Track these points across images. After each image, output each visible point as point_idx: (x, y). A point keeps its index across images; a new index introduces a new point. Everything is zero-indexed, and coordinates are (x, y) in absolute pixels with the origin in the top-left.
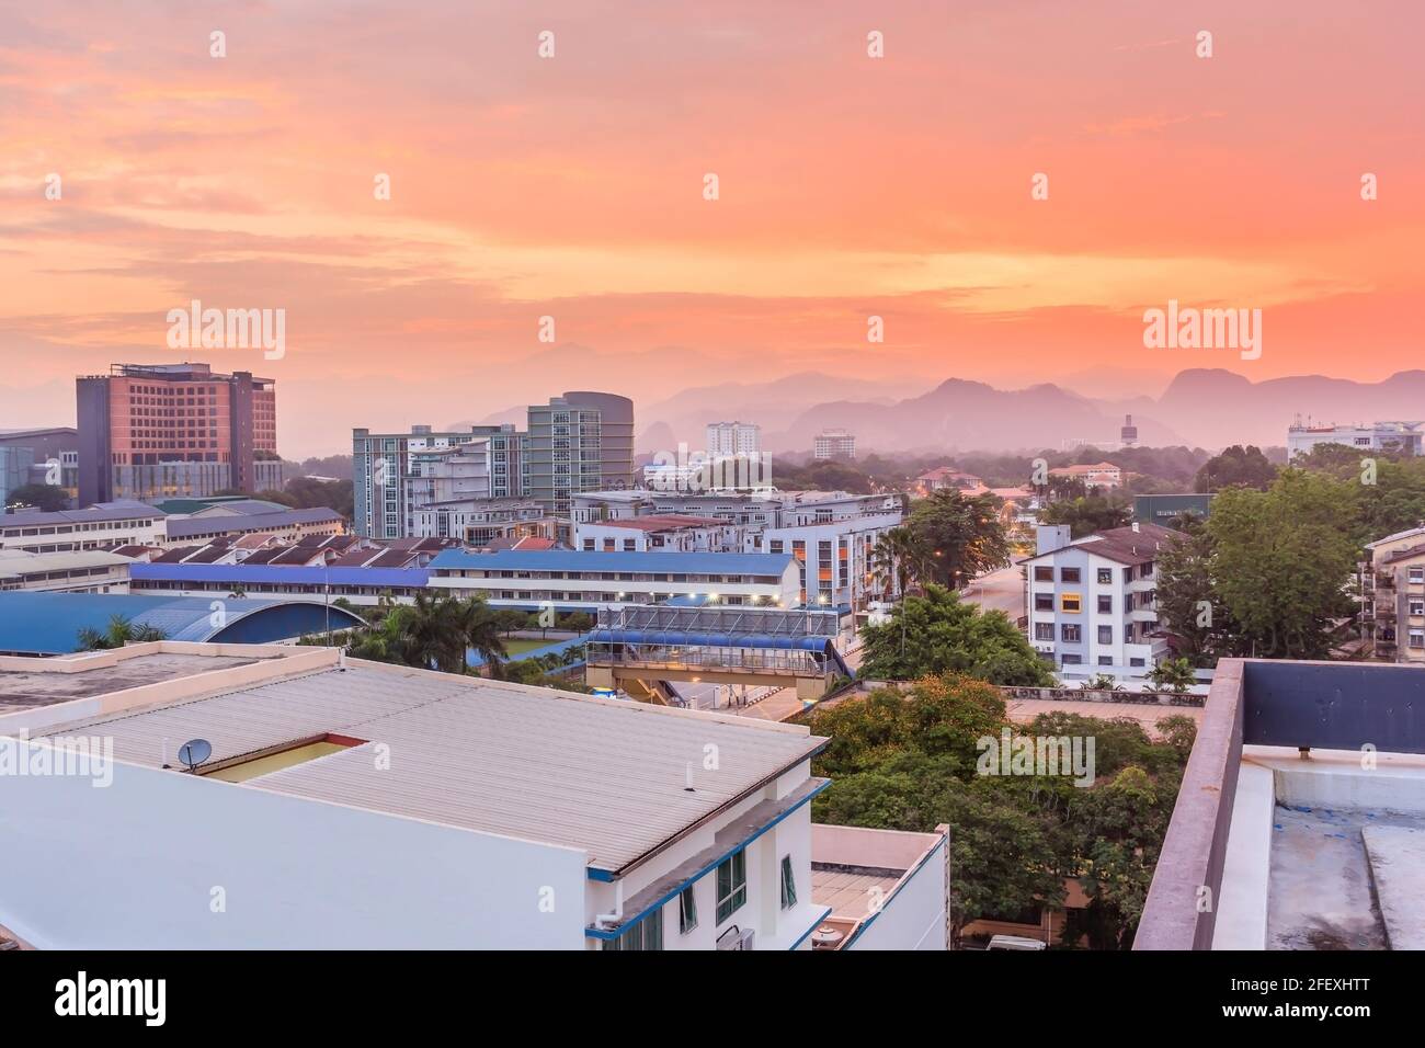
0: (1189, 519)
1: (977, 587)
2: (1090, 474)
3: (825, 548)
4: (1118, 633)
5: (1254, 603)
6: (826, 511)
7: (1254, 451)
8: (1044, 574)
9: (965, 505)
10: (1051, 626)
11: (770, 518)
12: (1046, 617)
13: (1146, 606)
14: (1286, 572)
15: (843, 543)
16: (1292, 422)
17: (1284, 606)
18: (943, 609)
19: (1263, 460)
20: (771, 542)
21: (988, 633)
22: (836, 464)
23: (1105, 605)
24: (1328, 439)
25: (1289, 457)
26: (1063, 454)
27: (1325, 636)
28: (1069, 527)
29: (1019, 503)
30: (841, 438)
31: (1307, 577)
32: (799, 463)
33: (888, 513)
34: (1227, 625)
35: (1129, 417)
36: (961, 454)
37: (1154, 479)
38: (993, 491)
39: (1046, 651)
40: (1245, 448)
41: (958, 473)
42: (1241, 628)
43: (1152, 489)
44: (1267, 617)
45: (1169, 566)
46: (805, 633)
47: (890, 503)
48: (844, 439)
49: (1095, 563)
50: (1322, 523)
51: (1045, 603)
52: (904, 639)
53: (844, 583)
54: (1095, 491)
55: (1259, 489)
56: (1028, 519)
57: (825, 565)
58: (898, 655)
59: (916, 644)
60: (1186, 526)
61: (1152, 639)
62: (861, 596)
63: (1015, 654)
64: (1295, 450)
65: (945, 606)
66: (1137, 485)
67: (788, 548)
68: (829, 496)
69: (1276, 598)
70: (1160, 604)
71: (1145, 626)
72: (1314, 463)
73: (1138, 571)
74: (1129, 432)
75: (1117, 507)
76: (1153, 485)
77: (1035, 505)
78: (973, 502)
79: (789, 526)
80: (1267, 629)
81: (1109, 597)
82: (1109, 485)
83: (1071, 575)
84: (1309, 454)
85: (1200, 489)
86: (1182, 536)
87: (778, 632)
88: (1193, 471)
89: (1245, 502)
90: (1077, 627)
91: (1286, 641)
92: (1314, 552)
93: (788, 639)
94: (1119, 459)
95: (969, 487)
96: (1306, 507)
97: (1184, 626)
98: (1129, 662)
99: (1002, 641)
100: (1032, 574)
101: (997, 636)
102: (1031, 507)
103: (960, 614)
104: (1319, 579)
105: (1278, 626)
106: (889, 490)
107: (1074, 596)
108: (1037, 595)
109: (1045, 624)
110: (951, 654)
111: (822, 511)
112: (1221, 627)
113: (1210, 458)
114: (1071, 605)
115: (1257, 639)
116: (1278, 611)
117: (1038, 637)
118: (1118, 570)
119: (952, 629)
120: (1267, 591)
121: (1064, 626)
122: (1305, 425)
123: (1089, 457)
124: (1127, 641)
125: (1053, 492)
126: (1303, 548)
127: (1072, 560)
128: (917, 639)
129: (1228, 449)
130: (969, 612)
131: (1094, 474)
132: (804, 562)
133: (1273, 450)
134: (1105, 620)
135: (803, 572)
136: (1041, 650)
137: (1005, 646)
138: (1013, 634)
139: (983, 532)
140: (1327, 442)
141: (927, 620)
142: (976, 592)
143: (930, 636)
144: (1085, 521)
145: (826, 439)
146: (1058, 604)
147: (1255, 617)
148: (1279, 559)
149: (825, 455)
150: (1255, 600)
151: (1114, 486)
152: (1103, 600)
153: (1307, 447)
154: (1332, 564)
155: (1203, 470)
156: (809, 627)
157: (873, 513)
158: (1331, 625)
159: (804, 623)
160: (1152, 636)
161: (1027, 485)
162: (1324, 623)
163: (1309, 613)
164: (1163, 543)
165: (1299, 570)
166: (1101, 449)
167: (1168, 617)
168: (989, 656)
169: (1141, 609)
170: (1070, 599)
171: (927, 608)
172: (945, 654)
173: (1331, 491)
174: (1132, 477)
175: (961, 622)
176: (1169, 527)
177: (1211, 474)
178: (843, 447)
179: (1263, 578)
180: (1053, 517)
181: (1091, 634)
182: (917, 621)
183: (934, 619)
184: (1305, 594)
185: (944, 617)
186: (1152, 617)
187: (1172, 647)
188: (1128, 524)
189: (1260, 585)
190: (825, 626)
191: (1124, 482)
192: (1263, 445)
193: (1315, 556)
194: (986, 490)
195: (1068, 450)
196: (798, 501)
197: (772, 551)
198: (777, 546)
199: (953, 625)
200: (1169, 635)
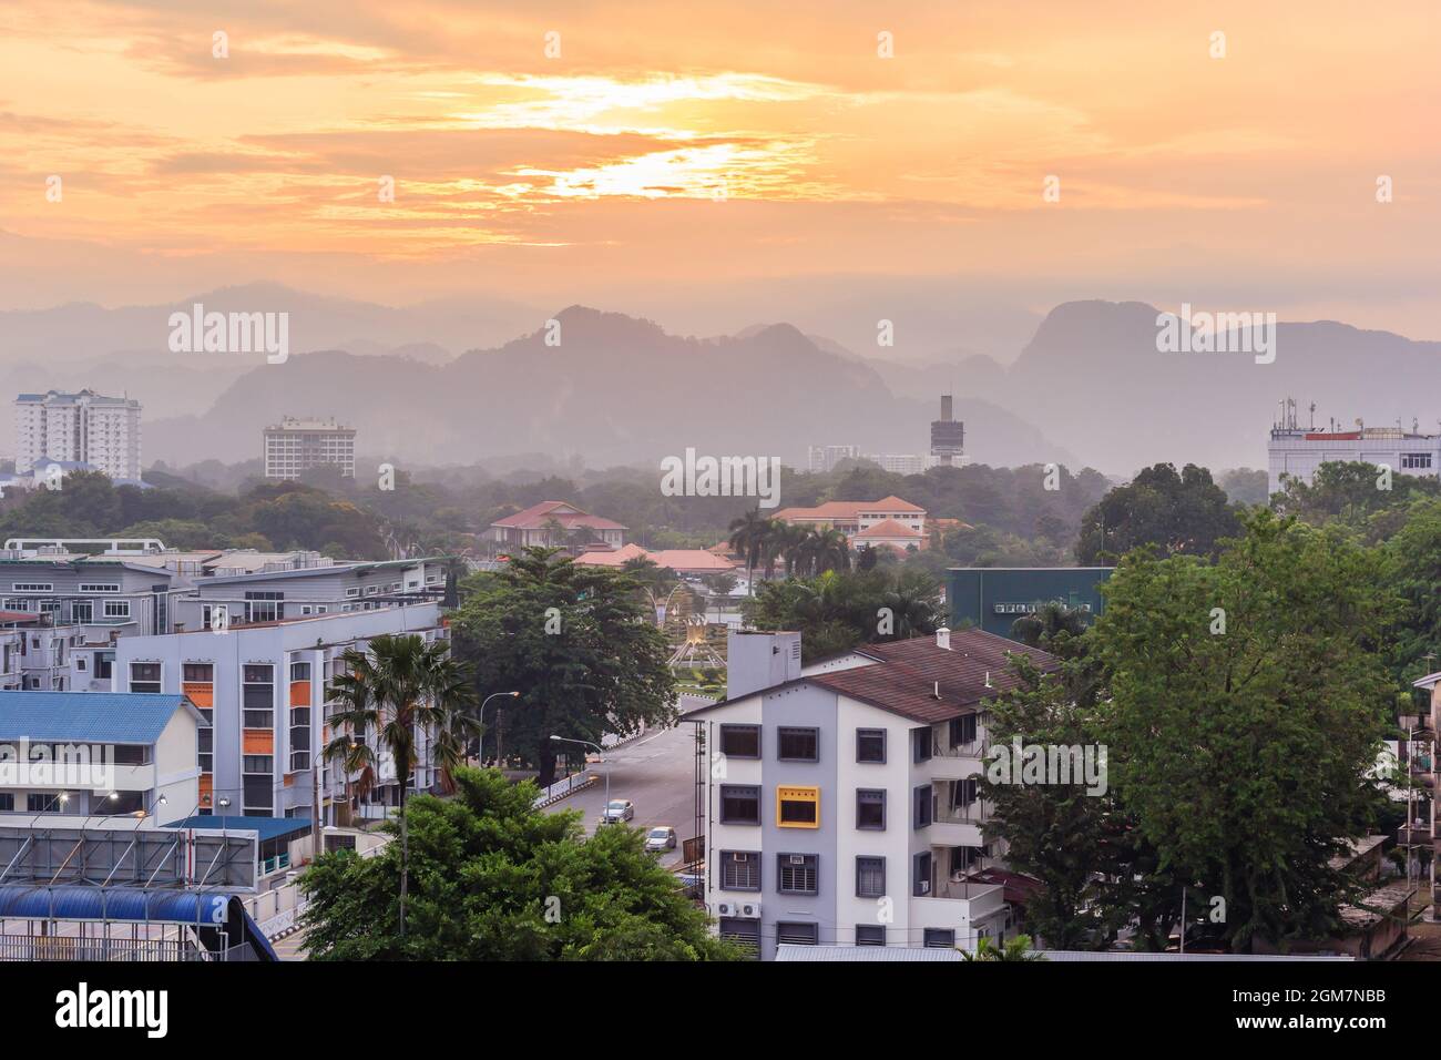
0: (1057, 621)
1: (601, 769)
2: (863, 522)
3: (258, 680)
4: (899, 873)
5: (1187, 806)
6: (270, 596)
7: (1198, 476)
8: (740, 743)
9: (582, 585)
10: (754, 858)
11: (142, 612)
12: (744, 839)
13: (960, 812)
14: (1251, 738)
15: (300, 671)
16: (1278, 417)
17: (1248, 812)
18: (496, 825)
19: (1218, 497)
20: (134, 666)
21: (598, 880)
22: (308, 490)
23: (871, 812)
24: (1349, 454)
25: (1271, 491)
26: (807, 476)
27: (1331, 875)
28: (797, 637)
29: (710, 586)
30: (324, 434)
31: (1295, 749)
32: (229, 488)
33: (410, 602)
34: (1128, 854)
35: (947, 400)
36: (590, 474)
37: (996, 533)
38: (651, 556)
39: (744, 915)
40: (1179, 471)
41: (579, 515)
42: (1156, 862)
43: (991, 554)
44: (1212, 837)
45: (1009, 724)
46: (181, 882)
47: (418, 579)
48: (333, 434)
49: (848, 719)
50: (1327, 633)
51: (740, 806)
52: (404, 897)
53: (300, 761)
54: (868, 556)
55: (1206, 559)
56: (725, 618)
57: (257, 719)
58: (388, 932)
59: (429, 906)
60: (1050, 638)
61: (973, 886)
62: (341, 790)
63: (658, 927)
64: (1282, 476)
65: (501, 818)
66: (955, 545)
67: (172, 681)
68: (282, 561)
69: (1230, 794)
70: (990, 807)
71: (960, 857)
72: (1320, 505)
73: (944, 735)
74: (947, 434)
75: (907, 594)
76: (992, 546)
77: (741, 590)
78: (599, 581)
79: (178, 629)
80: (1211, 862)
81: (881, 794)
82: (902, 545)
83: (800, 745)
84: (1310, 485)
85: (1086, 557)
86: (1038, 659)
87: (114, 881)
88: (1074, 518)
89: (1169, 585)
90: (811, 860)
91: (1252, 889)
92: (1310, 694)
93: (136, 896)
94: (924, 490)
95: (605, 548)
96: (1295, 598)
97: (1039, 858)
98: (920, 937)
99: (629, 896)
100: (714, 738)
101: (618, 885)
102: (735, 592)
103: (535, 837)
104: (1320, 755)
105: (1235, 854)
106: (424, 549)
107: (806, 792)
108: (725, 788)
109: (740, 855)
110: (511, 929)
111: (259, 596)
112: (1120, 860)
113: (1109, 490)
114: (798, 811)
115: (1191, 883)
116: (1235, 822)
117: (726, 884)
118: (899, 734)
119: (516, 870)
120: (1213, 781)
121: (782, 858)
122: (1303, 423)
123: (862, 484)
124: (918, 892)
125: (780, 560)
126: (1288, 686)
127: (800, 710)
128: (434, 895)
129: (1146, 472)
130: (557, 831)
131: (872, 523)
132: (208, 714)
133: (1241, 477)
134: (870, 844)
135: (205, 737)
136: (731, 913)
137: (636, 909)
138: (657, 882)
139: (618, 645)
140: (1348, 462)
141: (459, 851)
142: (600, 784)
143: (465, 889)
144: (836, 623)
145: (289, 434)
146: (771, 809)
147: (1190, 837)
148: (1238, 709)
149: (289, 471)
150: (1188, 799)
151: (911, 548)
152: (867, 801)
153: (1307, 471)
154: (1347, 722)
155: (1095, 514)
156: (189, 867)
157: (377, 601)
158: (1345, 851)
159: (178, 858)
160: (972, 879)
161: (724, 545)
162: (1331, 849)
163: (1298, 828)
164: (1000, 673)
165: (1278, 735)
166: (889, 469)
167: (1007, 837)
168: (597, 934)
169: (949, 820)
170: (796, 798)
171: (460, 822)
172: (496, 929)
173: (1347, 561)
174: (950, 528)
175: (538, 854)
176: (1015, 636)
177: (1109, 524)
178: (331, 453)
179: (1205, 751)
180: (770, 612)
181: (842, 876)
182: (438, 852)
183: (478, 845)
184: (1290, 786)
185: (497, 844)
186: (973, 838)
187: (1014, 904)
188: (930, 631)
189: (1199, 765)
190: (226, 863)
191: (934, 539)
192: (1219, 467)
193: (1311, 703)
194: (633, 551)
195: (819, 469)
196: (207, 571)
197: (135, 688)
198: (145, 677)
199: (518, 862)
200: (1009, 876)
